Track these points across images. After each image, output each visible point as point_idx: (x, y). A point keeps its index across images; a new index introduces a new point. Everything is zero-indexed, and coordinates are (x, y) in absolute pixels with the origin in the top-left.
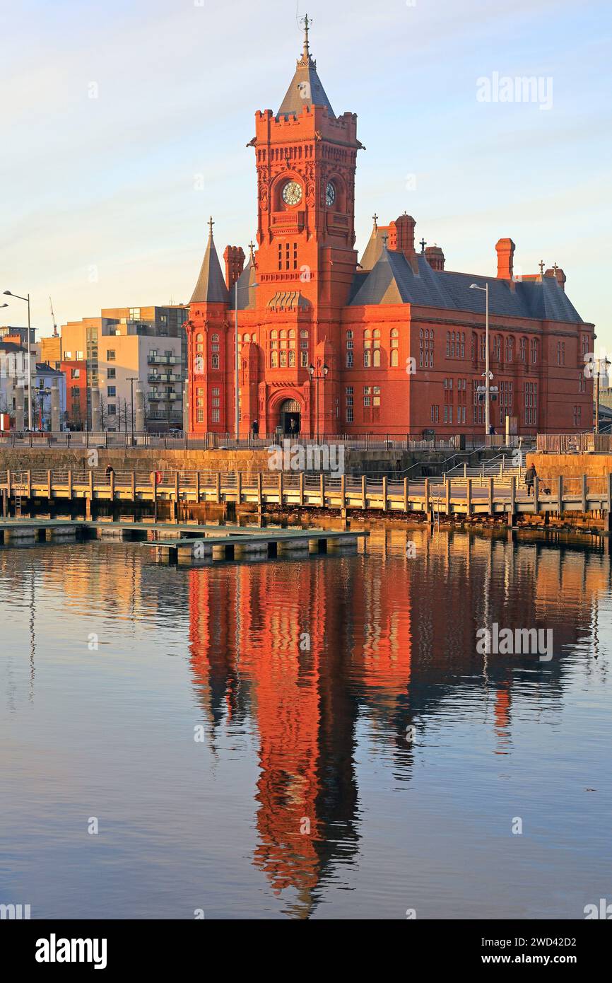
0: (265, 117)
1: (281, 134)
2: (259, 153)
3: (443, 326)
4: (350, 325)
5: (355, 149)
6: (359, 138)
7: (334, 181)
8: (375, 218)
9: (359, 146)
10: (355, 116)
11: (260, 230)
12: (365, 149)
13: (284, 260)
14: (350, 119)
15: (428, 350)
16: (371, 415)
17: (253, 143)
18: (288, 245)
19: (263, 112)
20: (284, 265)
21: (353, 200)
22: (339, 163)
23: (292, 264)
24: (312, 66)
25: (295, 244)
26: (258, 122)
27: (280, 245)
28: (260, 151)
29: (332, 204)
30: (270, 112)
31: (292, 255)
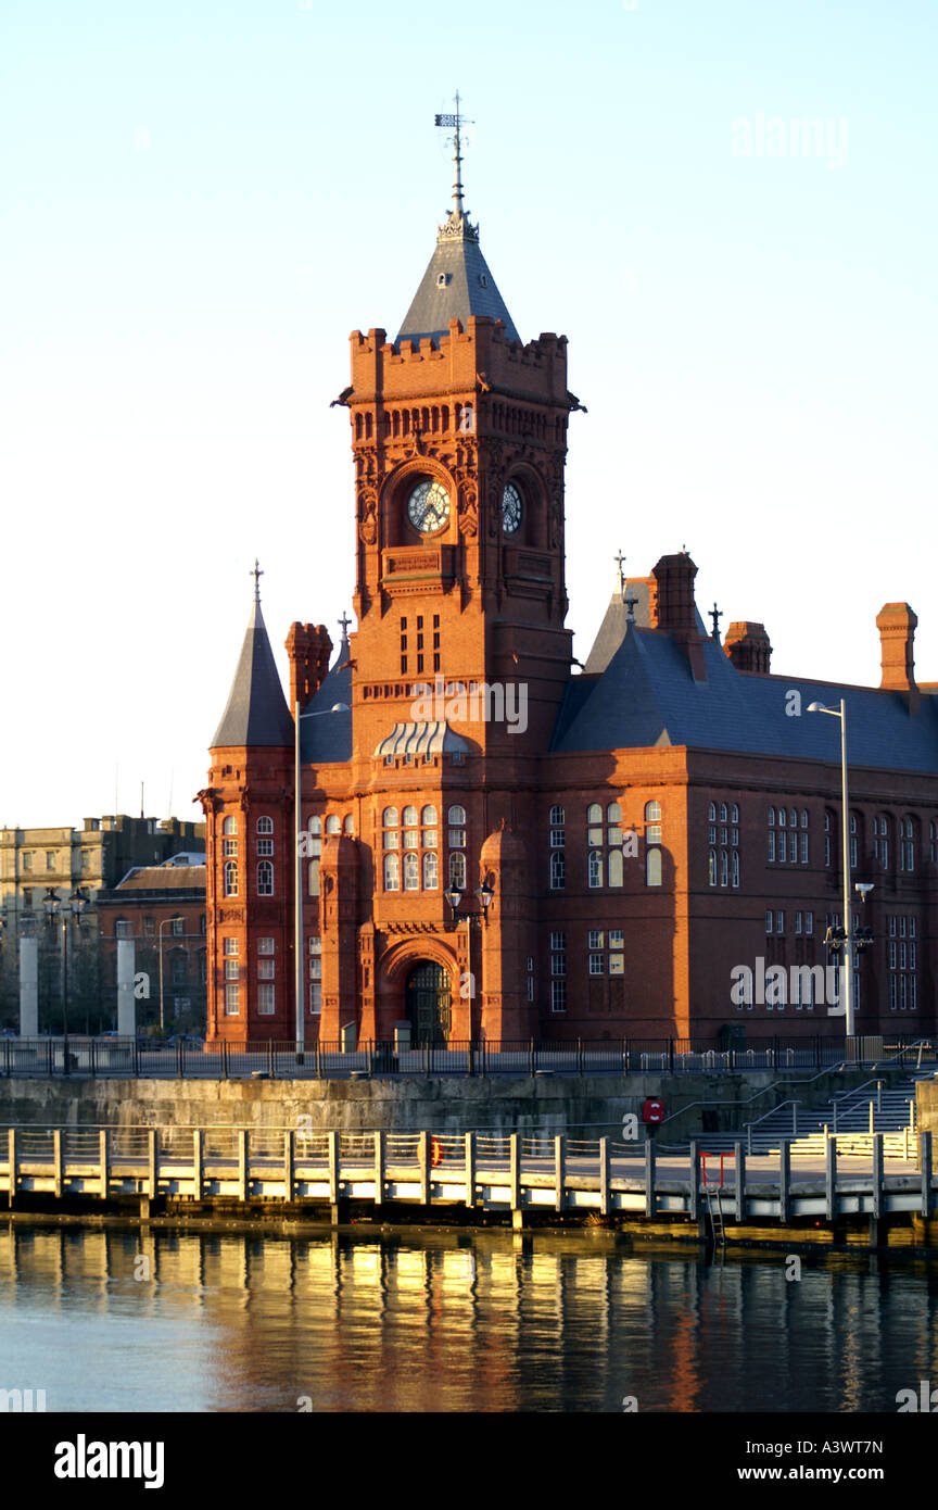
0: (372, 345)
1: (408, 380)
2: (358, 421)
3: (759, 795)
4: (559, 795)
5: (564, 411)
6: (572, 387)
7: (520, 481)
8: (621, 560)
9: (573, 403)
10: (563, 341)
11: (362, 587)
12: (585, 410)
13: (412, 652)
14: (552, 349)
15: (728, 849)
16: (606, 995)
17: (345, 398)
18: (420, 619)
19: (365, 334)
20: (412, 663)
21: (562, 520)
22: (530, 440)
23: (429, 662)
24: (471, 235)
25: (436, 618)
26: (355, 355)
27: (404, 620)
28: (358, 417)
29: (515, 530)
30: (380, 335)
31: (429, 641)
